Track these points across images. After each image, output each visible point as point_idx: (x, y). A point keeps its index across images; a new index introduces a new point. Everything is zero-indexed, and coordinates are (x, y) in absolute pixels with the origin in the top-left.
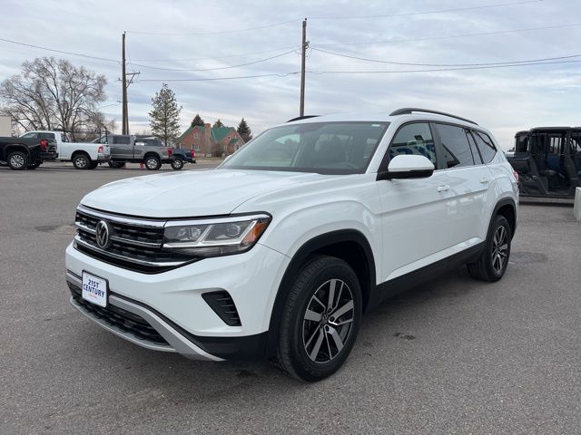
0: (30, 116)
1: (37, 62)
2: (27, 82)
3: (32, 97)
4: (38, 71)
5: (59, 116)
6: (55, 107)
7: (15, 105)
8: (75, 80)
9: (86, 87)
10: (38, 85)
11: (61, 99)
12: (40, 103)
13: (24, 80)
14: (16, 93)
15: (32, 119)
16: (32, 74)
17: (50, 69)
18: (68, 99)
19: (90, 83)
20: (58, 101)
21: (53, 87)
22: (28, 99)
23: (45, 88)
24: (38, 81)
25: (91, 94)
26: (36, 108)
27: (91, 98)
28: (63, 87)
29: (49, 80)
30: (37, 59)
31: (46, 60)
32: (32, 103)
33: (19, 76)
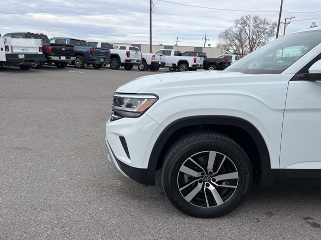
0: (235, 48)
1: (242, 19)
2: (236, 30)
3: (236, 38)
4: (242, 23)
5: (248, 47)
6: (247, 43)
7: (228, 42)
8: (260, 26)
9: (265, 29)
10: (241, 31)
11: (251, 37)
12: (240, 41)
13: (234, 29)
14: (230, 36)
15: (235, 49)
16: (239, 25)
17: (248, 22)
18: (254, 37)
19: (268, 26)
20: (249, 39)
21: (248, 31)
22: (235, 39)
23: (244, 32)
24: (241, 29)
25: (267, 33)
26: (238, 43)
27: (267, 35)
28: (253, 31)
29: (247, 28)
30: (242, 17)
31: (247, 17)
32: (237, 41)
33: (232, 27)
